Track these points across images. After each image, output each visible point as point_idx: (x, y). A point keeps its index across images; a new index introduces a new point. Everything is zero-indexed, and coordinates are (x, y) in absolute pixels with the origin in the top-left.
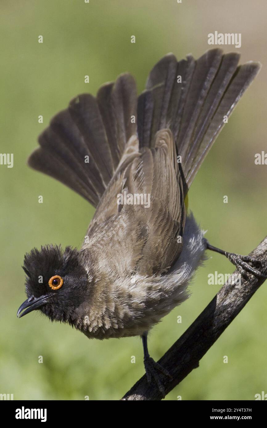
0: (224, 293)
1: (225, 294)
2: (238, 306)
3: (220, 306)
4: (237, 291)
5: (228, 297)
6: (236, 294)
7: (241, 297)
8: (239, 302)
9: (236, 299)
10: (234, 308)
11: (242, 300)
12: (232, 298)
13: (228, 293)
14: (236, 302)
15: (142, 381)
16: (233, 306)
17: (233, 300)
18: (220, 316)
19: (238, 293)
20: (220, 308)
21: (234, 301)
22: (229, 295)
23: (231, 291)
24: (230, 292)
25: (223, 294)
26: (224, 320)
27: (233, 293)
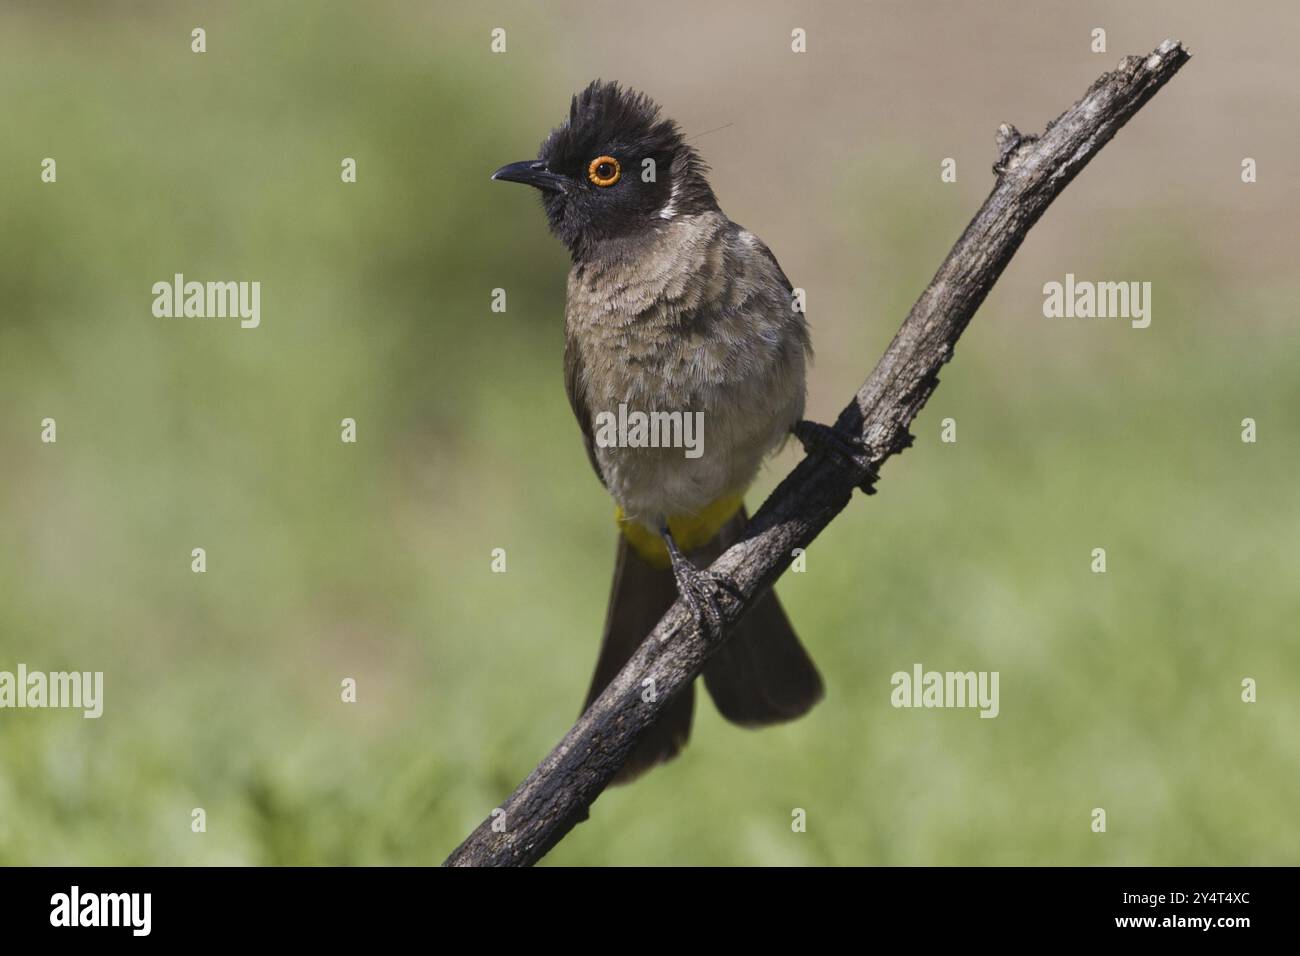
0: (644, 658)
1: (647, 662)
2: (675, 686)
3: (635, 688)
4: (674, 654)
5: (653, 669)
6: (671, 661)
7: (681, 668)
8: (677, 680)
9: (670, 673)
10: (667, 691)
11: (683, 674)
12: (662, 671)
13: (653, 660)
14: (670, 680)
15: (467, 847)
16: (663, 688)
17: (664, 674)
18: (636, 709)
19: (675, 660)
20: (635, 691)
21: (667, 677)
22: (656, 663)
23: (661, 656)
24: (657, 658)
25: (643, 662)
26: (643, 718)
27: (664, 659)
